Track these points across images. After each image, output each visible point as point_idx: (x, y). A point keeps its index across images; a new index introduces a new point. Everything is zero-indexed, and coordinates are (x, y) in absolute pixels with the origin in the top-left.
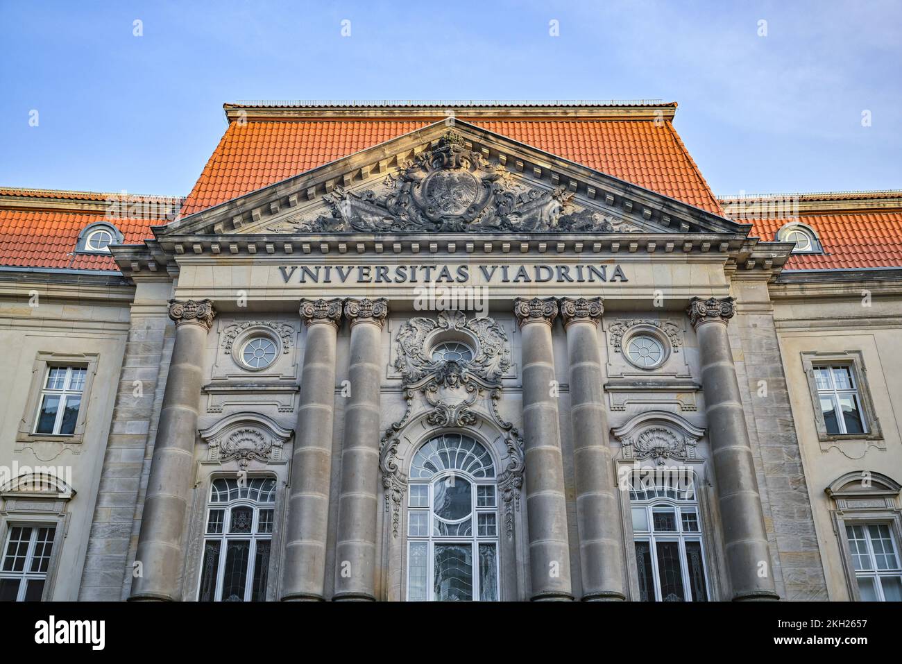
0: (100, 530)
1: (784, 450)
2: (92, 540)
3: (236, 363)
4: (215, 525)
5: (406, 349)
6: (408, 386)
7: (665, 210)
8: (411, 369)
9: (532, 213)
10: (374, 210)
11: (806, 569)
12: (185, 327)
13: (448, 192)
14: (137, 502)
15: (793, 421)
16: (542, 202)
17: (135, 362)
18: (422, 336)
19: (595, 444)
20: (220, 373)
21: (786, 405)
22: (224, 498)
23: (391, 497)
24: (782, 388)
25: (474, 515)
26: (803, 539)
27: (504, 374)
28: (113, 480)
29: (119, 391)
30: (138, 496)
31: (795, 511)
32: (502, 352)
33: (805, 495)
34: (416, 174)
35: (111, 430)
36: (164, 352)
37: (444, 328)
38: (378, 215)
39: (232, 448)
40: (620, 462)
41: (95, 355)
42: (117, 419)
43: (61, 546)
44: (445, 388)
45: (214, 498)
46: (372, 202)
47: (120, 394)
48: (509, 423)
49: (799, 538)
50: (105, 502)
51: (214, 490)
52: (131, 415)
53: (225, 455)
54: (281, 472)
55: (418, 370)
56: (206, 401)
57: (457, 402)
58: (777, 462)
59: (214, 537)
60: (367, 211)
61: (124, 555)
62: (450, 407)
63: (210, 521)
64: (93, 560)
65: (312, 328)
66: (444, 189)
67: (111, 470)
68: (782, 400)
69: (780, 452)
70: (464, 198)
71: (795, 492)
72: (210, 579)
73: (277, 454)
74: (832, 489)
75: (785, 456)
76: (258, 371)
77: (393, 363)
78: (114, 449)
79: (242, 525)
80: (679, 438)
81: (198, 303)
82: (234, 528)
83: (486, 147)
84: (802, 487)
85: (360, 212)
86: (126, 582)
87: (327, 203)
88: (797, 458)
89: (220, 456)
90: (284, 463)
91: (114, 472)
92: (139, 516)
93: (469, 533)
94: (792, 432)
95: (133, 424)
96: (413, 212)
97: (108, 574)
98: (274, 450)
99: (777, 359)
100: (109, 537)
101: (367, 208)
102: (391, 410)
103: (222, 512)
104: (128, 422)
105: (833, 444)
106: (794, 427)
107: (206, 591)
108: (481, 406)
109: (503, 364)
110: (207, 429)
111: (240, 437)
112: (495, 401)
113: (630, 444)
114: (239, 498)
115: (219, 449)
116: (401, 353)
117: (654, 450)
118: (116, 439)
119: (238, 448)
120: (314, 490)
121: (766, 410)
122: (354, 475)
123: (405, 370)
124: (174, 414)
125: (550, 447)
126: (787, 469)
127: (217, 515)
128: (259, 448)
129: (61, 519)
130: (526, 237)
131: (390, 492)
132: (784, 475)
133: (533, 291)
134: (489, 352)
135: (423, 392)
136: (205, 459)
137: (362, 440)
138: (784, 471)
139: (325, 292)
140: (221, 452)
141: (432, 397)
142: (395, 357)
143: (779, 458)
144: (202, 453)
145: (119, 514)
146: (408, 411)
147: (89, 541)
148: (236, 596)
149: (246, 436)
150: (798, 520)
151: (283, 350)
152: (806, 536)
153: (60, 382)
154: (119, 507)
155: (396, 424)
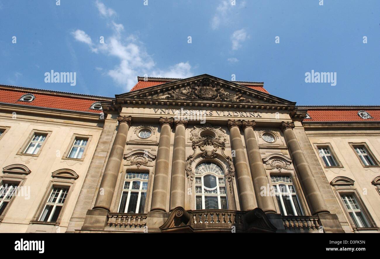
0: (86, 186)
1: (317, 168)
2: (82, 189)
3: (137, 136)
4: (126, 187)
5: (193, 134)
6: (195, 144)
7: (270, 98)
8: (195, 140)
9: (230, 99)
10: (183, 96)
11: (334, 205)
12: (122, 124)
13: (206, 91)
14: (100, 177)
15: (318, 159)
16: (233, 96)
17: (104, 135)
18: (198, 131)
19: (259, 162)
20: (132, 139)
21: (314, 155)
22: (131, 178)
23: (190, 179)
24: (312, 150)
25: (218, 187)
26: (330, 195)
27: (225, 143)
28: (92, 170)
29: (98, 143)
30: (101, 175)
31: (325, 186)
32: (224, 136)
33: (327, 182)
34: (196, 87)
35: (94, 155)
36: (114, 132)
37: (205, 129)
38: (184, 97)
39: (135, 161)
40: (266, 169)
41: (92, 136)
42: (97, 151)
43: (70, 194)
44: (207, 145)
45: (127, 178)
46: (183, 94)
47: (98, 144)
48: (229, 156)
49: (329, 195)
50: (89, 177)
51: (127, 175)
52: (101, 151)
53: (132, 163)
54: (152, 169)
55: (197, 140)
56: (127, 147)
57: (211, 150)
58: (316, 171)
59: (126, 190)
60: (181, 96)
61: (93, 195)
62: (208, 151)
63: (125, 185)
64: (82, 196)
65: (163, 126)
66: (204, 90)
67: (92, 167)
68: (313, 153)
69: (316, 168)
70: (210, 93)
71: (324, 180)
72: (123, 206)
73: (149, 163)
74: (333, 182)
75: (318, 169)
76: (145, 139)
77: (189, 138)
78: (94, 161)
79: (136, 187)
80: (284, 163)
81: (127, 117)
82: (133, 188)
83: (216, 82)
84: (326, 179)
85: (179, 96)
86: (93, 204)
87: (169, 94)
88: (322, 170)
89: (131, 163)
90: (153, 166)
91: (93, 168)
92: (100, 181)
93: (217, 193)
94: (318, 162)
95: (101, 153)
96: (195, 96)
97: (86, 201)
98: (149, 162)
99: (309, 142)
100: (88, 189)
101: (181, 95)
102: (189, 151)
103: (129, 183)
104: (100, 153)
105: (329, 169)
106: (318, 161)
107: (122, 209)
108: (219, 151)
109: (225, 140)
110: (127, 154)
111: (138, 158)
112: (223, 150)
113: (269, 164)
114: (136, 178)
115: (130, 161)
116: (192, 135)
117: (277, 166)
118: (95, 157)
119: (137, 161)
120: (164, 173)
121: (309, 156)
122: (177, 169)
123: (193, 140)
124: (116, 148)
125: (244, 162)
126: (319, 173)
127: (128, 183)
128: (144, 161)
129: (72, 185)
130: (230, 103)
131: (189, 177)
132: (319, 175)
133: (233, 118)
134: (220, 136)
135: (199, 147)
136: (126, 164)
137: (180, 158)
138: (319, 174)
139: (168, 116)
140: (131, 162)
141: (203, 148)
142: (190, 136)
143: (316, 170)
144: (124, 162)
145: (93, 181)
146: (195, 152)
147: (81, 190)
148: (133, 212)
149: (140, 157)
150: (327, 189)
151: (153, 133)
152: (331, 194)
153: (79, 144)
154: (93, 179)
155: (191, 155)
